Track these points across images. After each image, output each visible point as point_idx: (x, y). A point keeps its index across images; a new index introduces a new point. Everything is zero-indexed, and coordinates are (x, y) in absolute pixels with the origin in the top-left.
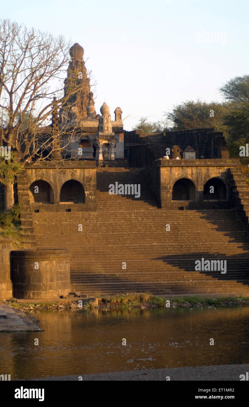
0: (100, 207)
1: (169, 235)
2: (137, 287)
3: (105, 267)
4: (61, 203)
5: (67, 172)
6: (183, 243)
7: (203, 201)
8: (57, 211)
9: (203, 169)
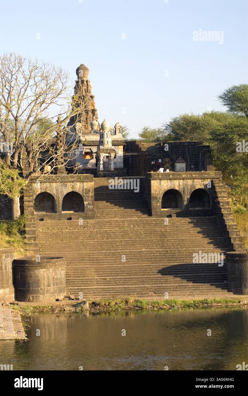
0: (97, 215)
1: (157, 242)
2: (125, 290)
3: (98, 272)
4: (63, 212)
5: (68, 185)
6: (169, 248)
7: (189, 209)
8: (59, 220)
9: (189, 181)
